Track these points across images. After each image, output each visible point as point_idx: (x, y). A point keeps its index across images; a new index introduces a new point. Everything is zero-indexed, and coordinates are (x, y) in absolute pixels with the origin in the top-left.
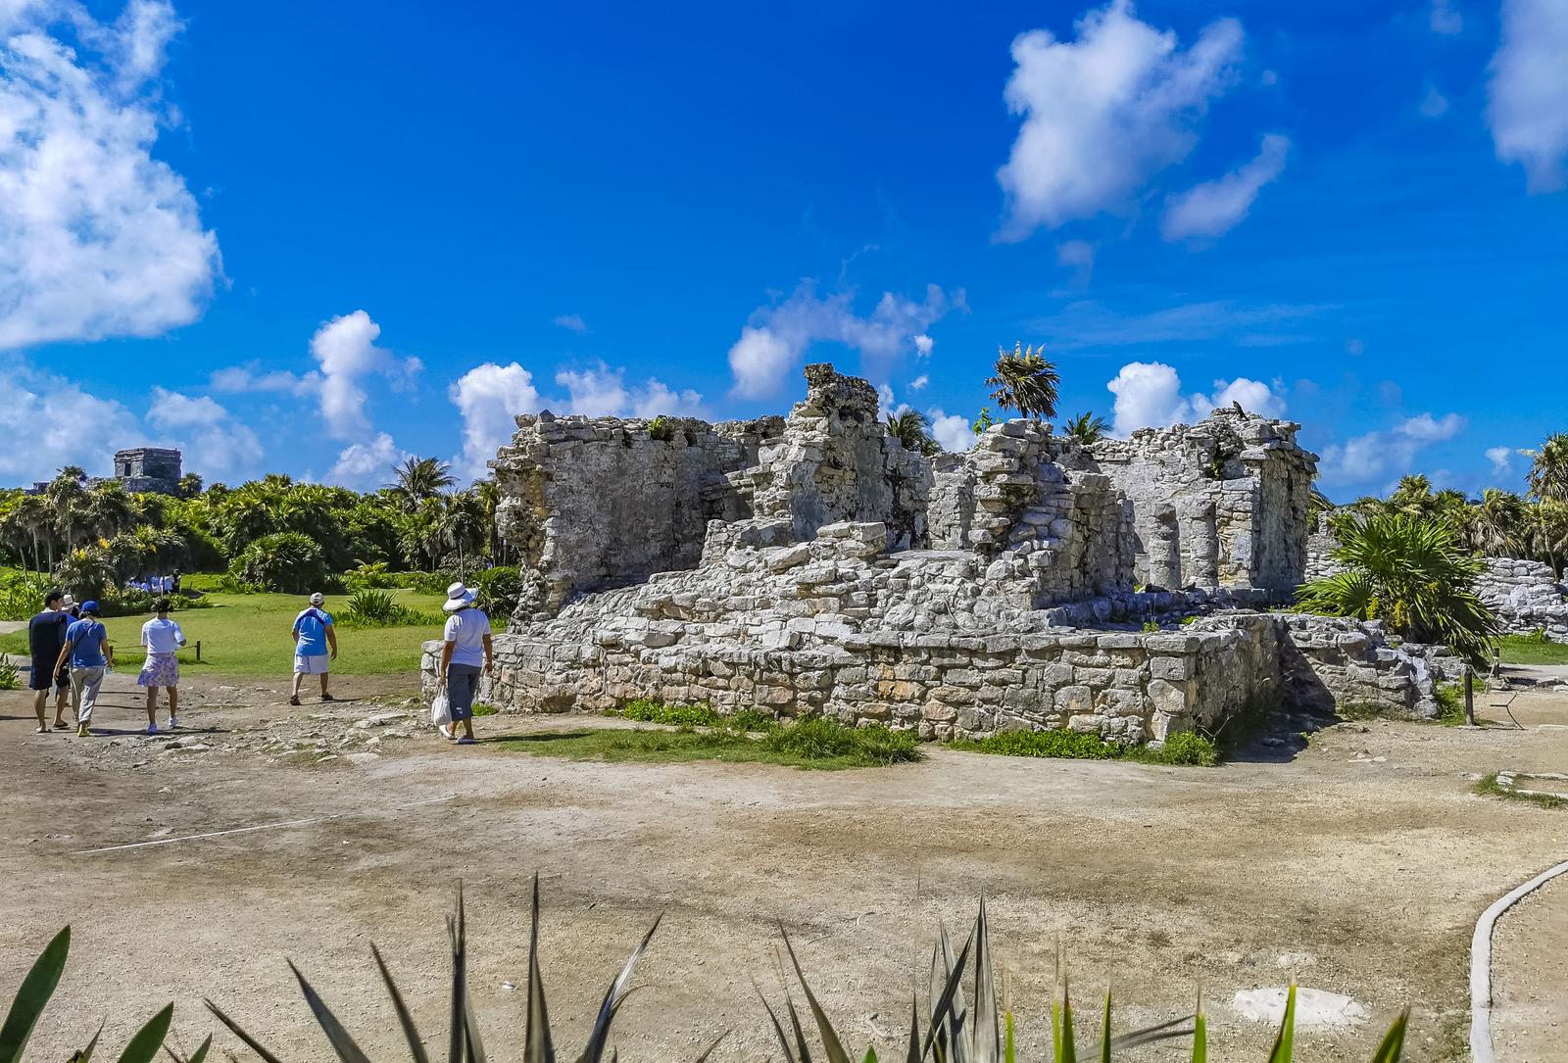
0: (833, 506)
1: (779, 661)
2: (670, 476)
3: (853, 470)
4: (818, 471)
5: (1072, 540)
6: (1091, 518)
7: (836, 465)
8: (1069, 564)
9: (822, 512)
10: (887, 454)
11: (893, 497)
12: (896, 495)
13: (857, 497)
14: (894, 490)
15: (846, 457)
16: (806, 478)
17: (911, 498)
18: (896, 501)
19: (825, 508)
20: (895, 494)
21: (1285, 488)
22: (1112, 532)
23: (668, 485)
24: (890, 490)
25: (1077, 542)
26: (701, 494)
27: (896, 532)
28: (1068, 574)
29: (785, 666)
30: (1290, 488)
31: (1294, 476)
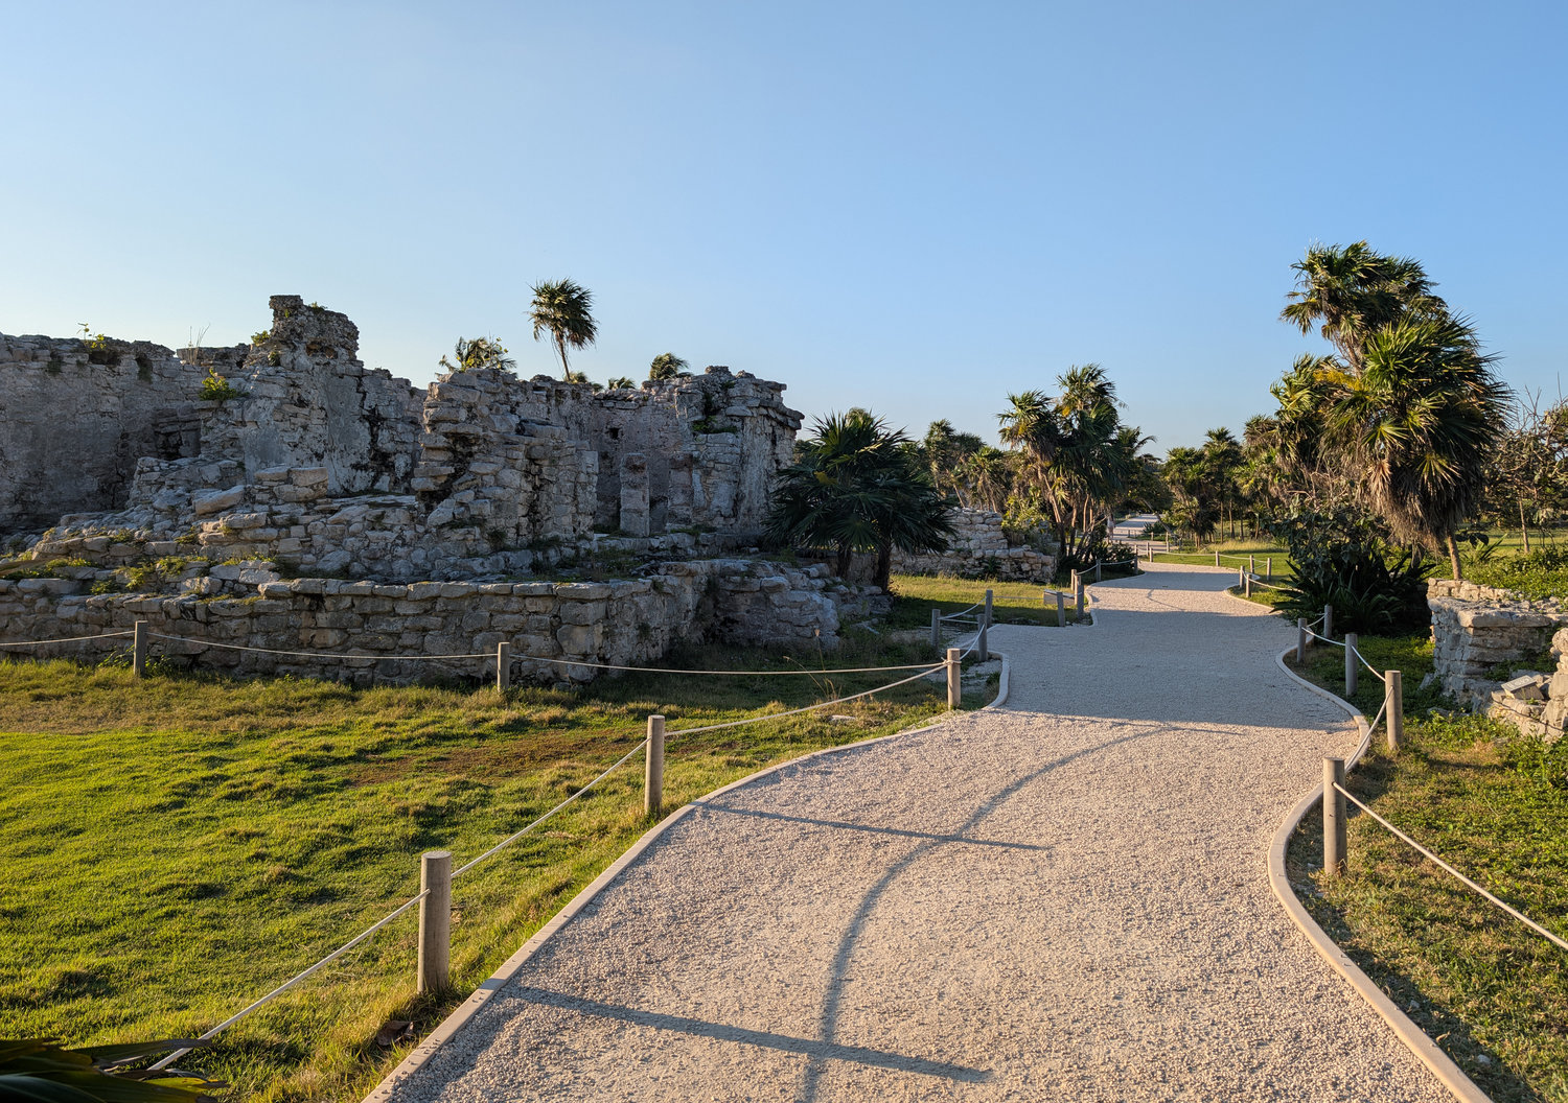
0: (295, 446)
1: (193, 609)
2: (114, 405)
3: (322, 409)
4: (278, 409)
5: (519, 489)
6: (544, 469)
7: (302, 403)
8: (516, 513)
9: (282, 452)
10: (365, 393)
11: (370, 438)
12: (374, 437)
13: (326, 437)
14: (372, 431)
15: (315, 396)
16: (263, 415)
17: (392, 440)
18: (374, 441)
19: (285, 447)
20: (372, 435)
21: (769, 443)
22: (569, 481)
23: (111, 414)
24: (367, 432)
25: (525, 491)
26: (155, 425)
27: (373, 474)
28: (514, 522)
29: (201, 614)
30: (774, 442)
31: (778, 432)
